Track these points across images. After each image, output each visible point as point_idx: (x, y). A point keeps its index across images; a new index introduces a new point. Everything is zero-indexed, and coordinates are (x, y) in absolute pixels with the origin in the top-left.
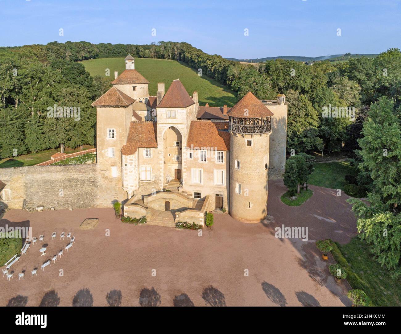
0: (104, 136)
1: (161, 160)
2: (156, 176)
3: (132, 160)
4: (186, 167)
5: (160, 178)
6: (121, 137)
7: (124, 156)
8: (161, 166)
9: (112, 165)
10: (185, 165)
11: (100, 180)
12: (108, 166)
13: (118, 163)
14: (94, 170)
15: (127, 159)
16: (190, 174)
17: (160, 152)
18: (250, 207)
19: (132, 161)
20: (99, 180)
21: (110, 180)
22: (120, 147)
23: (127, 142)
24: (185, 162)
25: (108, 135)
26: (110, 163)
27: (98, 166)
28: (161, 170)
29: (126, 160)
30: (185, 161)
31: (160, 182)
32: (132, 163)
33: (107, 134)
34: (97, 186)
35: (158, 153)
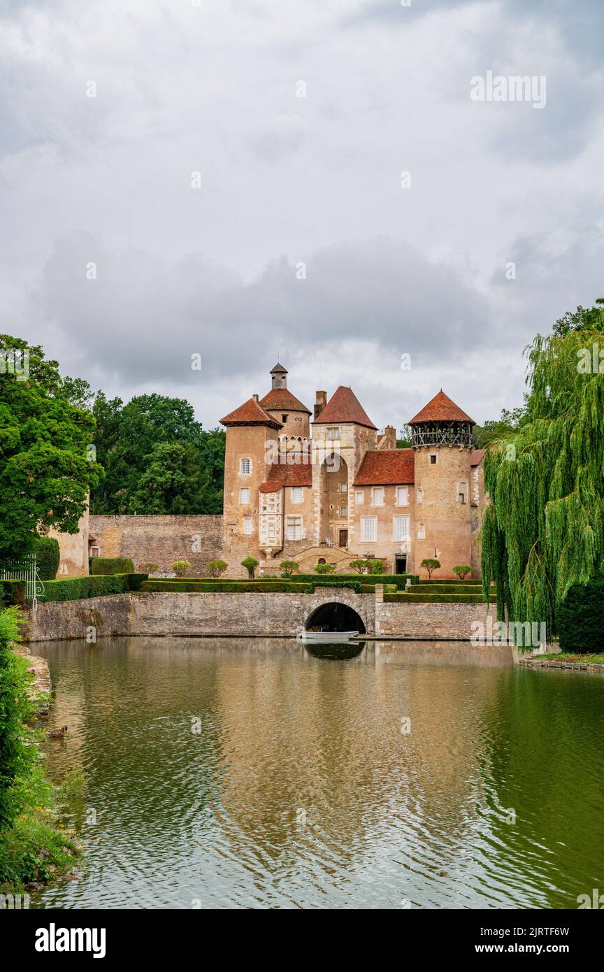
0: (235, 469)
1: (317, 506)
2: (308, 532)
3: (273, 500)
4: (354, 515)
5: (315, 534)
6: (258, 472)
7: (262, 495)
8: (316, 515)
9: (245, 515)
10: (352, 513)
11: (227, 540)
12: (238, 518)
13: (253, 511)
14: (218, 524)
15: (266, 498)
16: (359, 527)
17: (315, 494)
18: (436, 556)
19: (273, 503)
20: (225, 540)
21: (241, 539)
22: (257, 485)
23: (268, 480)
24: (352, 508)
25: (241, 468)
26: (242, 511)
27: (224, 518)
28: (316, 522)
29: (265, 501)
30: (353, 505)
31: (315, 540)
32: (273, 505)
33: (239, 466)
34: (221, 548)
35: (313, 495)
